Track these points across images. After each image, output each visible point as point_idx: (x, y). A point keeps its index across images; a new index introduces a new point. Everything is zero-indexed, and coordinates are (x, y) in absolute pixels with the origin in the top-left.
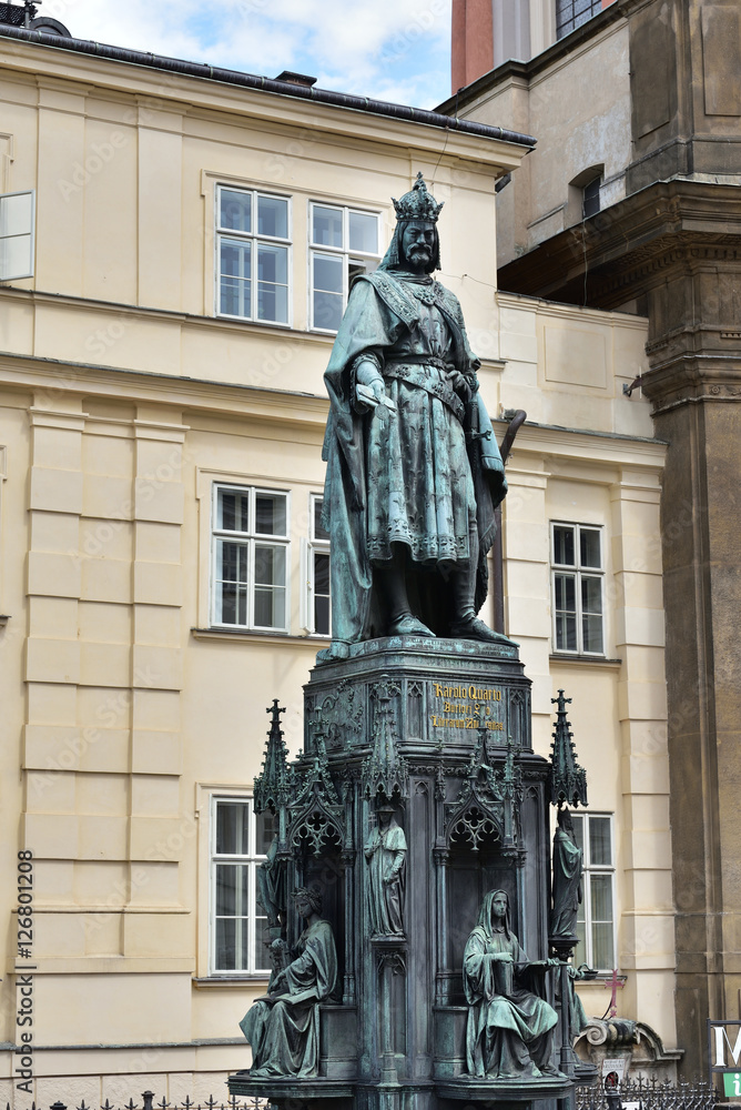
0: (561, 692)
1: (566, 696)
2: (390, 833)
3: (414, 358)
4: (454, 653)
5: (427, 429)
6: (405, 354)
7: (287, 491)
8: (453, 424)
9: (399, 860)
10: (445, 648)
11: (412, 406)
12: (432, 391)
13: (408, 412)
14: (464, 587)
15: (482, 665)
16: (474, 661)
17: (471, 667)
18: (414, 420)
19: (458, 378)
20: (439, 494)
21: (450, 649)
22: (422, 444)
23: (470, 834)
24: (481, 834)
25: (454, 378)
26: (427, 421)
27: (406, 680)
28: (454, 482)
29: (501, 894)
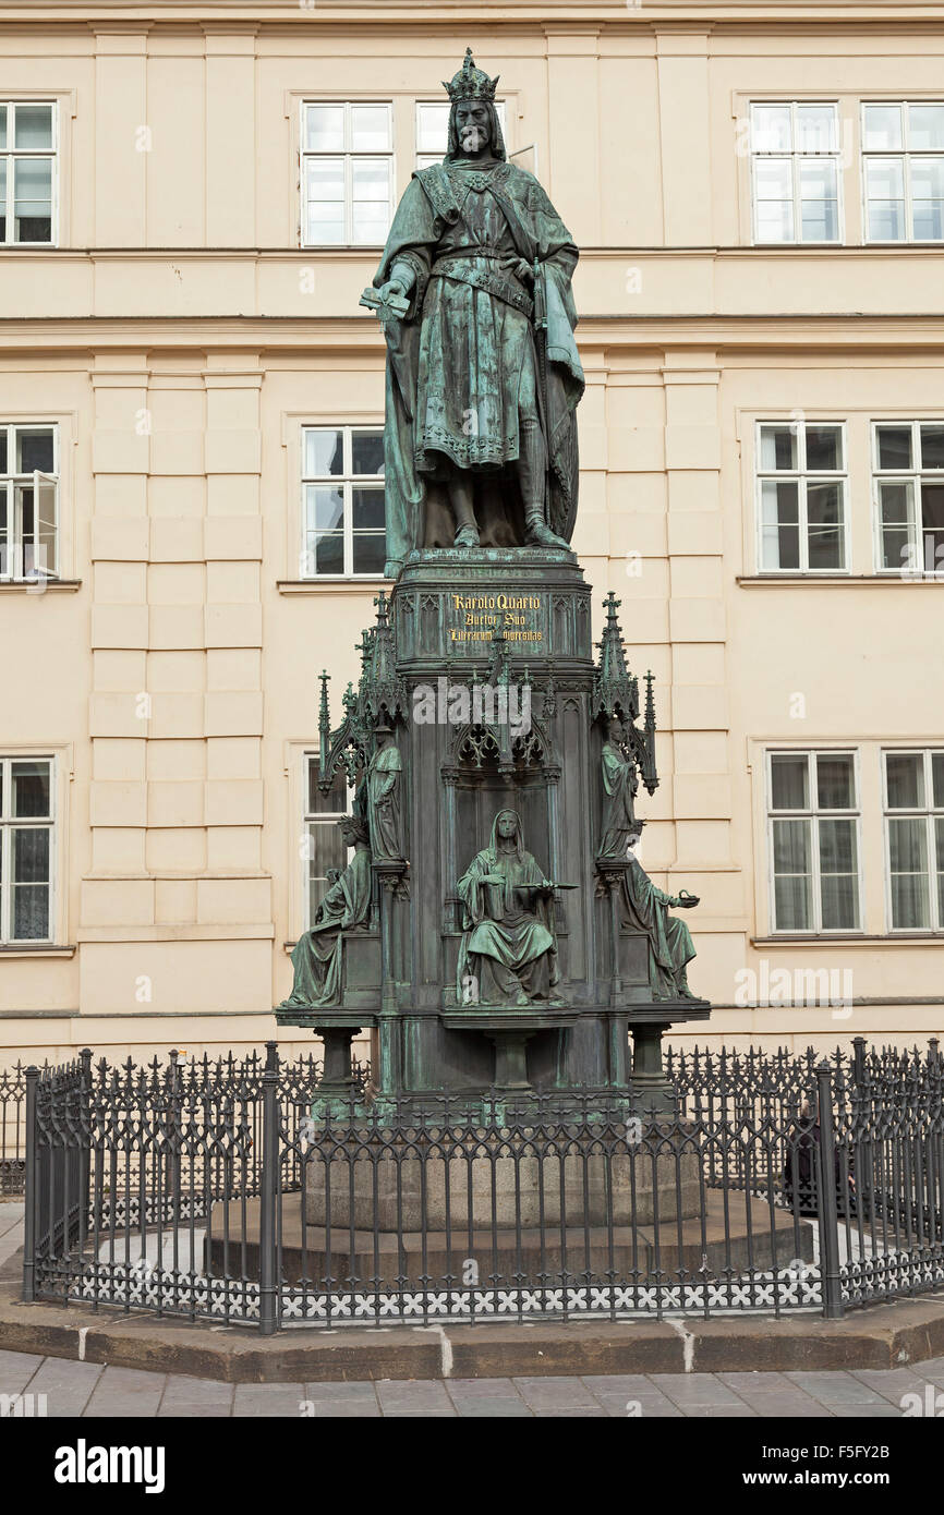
0: (611, 594)
1: (616, 598)
2: (383, 754)
3: (459, 251)
4: (486, 561)
5: (471, 326)
6: (450, 249)
7: (844, 421)
8: (509, 317)
9: (389, 781)
10: (475, 558)
11: (455, 303)
12: (477, 284)
13: (451, 310)
14: (528, 491)
15: (520, 572)
16: (508, 568)
17: (506, 574)
18: (457, 317)
19: (521, 266)
20: (481, 393)
21: (481, 558)
22: (466, 342)
23: (474, 751)
24: (484, 751)
25: (515, 265)
26: (471, 317)
27: (418, 594)
28: (503, 380)
29: (506, 814)
